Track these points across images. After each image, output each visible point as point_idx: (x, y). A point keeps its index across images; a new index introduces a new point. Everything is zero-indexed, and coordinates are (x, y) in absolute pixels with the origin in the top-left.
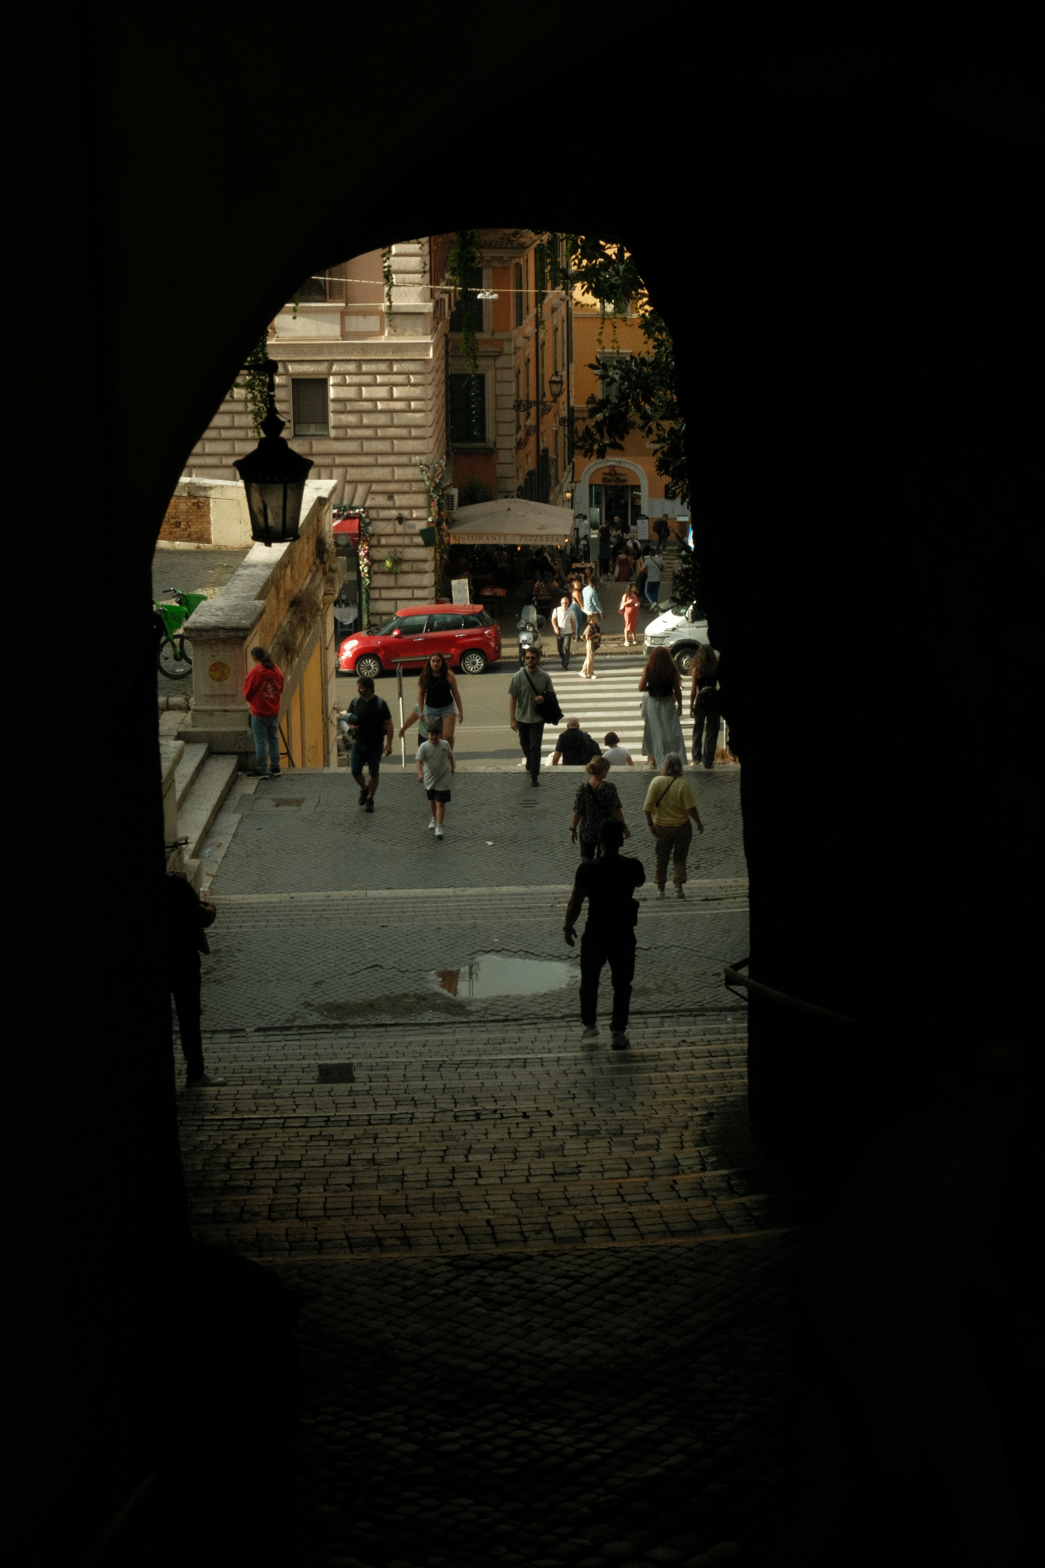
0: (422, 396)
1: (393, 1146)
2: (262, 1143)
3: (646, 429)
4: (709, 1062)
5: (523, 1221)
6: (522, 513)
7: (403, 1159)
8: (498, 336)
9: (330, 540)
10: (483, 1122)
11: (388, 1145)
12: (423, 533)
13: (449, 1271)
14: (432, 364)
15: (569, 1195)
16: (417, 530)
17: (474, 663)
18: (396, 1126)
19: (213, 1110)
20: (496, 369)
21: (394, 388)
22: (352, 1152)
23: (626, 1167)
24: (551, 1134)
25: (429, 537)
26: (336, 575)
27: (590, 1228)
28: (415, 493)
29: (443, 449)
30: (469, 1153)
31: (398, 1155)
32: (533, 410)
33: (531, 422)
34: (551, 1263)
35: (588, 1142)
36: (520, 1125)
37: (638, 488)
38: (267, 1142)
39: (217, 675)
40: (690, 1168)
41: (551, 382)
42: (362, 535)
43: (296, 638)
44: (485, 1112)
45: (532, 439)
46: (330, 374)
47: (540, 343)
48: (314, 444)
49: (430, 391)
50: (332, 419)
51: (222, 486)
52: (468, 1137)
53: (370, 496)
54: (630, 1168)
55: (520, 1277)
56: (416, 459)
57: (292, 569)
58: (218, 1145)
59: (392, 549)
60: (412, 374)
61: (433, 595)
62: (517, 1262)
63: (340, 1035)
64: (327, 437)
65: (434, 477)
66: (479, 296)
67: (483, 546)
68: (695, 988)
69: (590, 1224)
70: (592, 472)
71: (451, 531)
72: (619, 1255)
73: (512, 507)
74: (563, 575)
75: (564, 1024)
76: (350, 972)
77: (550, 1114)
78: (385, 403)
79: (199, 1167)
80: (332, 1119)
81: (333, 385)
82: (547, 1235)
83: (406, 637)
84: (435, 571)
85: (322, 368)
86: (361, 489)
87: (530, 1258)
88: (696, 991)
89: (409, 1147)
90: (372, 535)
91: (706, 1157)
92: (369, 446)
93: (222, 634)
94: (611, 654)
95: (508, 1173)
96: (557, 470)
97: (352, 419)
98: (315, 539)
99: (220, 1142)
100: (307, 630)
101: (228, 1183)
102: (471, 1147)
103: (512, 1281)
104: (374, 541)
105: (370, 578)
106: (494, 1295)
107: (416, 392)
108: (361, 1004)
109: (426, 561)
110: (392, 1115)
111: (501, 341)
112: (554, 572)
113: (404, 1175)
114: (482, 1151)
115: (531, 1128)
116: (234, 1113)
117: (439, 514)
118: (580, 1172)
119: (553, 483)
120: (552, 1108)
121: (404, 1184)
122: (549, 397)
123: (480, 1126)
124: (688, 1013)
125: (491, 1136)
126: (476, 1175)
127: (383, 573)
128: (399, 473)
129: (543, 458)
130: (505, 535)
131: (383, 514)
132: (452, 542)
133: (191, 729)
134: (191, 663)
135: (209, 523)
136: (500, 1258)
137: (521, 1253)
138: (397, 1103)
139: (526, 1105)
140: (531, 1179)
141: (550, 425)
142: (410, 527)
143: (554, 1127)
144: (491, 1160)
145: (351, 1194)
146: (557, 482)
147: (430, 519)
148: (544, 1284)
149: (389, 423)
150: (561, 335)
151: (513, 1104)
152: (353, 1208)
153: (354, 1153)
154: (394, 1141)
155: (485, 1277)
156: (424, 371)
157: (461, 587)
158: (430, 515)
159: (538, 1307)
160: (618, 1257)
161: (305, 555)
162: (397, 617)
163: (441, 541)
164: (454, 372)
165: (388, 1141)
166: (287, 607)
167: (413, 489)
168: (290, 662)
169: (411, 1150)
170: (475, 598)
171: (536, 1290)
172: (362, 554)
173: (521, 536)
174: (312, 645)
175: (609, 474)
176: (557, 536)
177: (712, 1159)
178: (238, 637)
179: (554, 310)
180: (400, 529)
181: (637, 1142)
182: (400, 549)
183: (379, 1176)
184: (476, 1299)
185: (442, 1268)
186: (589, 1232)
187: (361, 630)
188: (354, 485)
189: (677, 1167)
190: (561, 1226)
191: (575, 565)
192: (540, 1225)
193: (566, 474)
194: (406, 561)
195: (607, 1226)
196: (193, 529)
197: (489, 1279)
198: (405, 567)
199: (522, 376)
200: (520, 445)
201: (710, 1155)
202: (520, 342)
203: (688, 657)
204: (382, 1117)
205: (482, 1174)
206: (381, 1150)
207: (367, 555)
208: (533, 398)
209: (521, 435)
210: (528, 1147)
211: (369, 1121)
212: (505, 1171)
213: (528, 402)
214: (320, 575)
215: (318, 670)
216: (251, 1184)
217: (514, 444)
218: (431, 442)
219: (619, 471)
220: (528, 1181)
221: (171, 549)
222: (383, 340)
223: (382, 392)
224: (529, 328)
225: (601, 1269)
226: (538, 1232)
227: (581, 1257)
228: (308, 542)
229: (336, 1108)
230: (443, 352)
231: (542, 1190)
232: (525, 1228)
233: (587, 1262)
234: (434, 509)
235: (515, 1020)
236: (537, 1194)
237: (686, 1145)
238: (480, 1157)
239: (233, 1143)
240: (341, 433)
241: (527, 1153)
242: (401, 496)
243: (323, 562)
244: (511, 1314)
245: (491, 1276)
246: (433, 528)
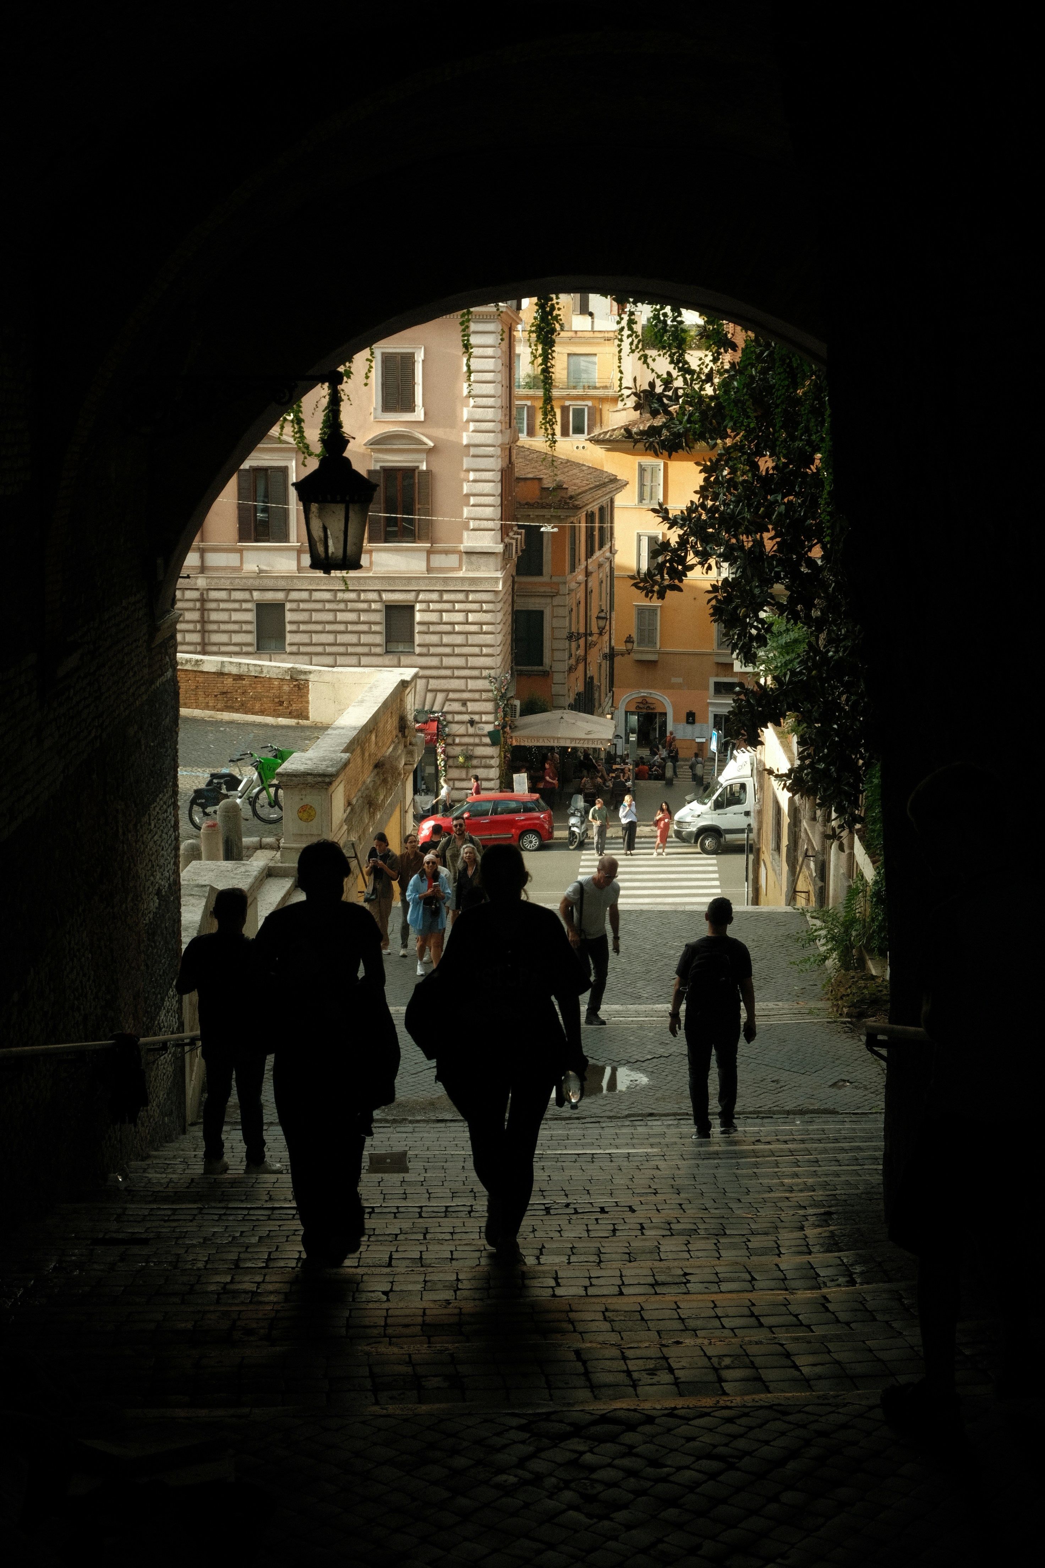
0: (493, 621)
1: (446, 1243)
2: (288, 1237)
3: (706, 566)
4: (795, 1161)
5: (629, 1353)
6: (573, 721)
7: (457, 1259)
8: (555, 579)
9: (410, 717)
10: (555, 1218)
11: (440, 1242)
12: (490, 734)
13: (523, 1442)
14: (501, 596)
15: (684, 1314)
16: (485, 732)
17: (531, 842)
18: (452, 1220)
19: (244, 1198)
20: (553, 606)
21: (470, 614)
22: (395, 1249)
23: (748, 1277)
24: (639, 1233)
25: (495, 738)
26: (415, 748)
27: (728, 1367)
28: (485, 700)
29: (508, 667)
30: (541, 1254)
31: (452, 1255)
32: (582, 642)
33: (581, 652)
34: (684, 1430)
35: (689, 1243)
36: (600, 1221)
37: (665, 714)
38: (294, 1234)
39: (305, 815)
40: (833, 1280)
41: (598, 618)
42: (440, 735)
43: (378, 794)
44: (556, 1207)
45: (581, 666)
46: (417, 601)
47: (589, 590)
48: (402, 658)
49: (499, 616)
50: (418, 639)
51: (320, 671)
52: (537, 1234)
53: (447, 703)
54: (753, 1279)
55: (637, 1455)
56: (485, 673)
57: (376, 737)
58: (234, 1238)
59: (464, 747)
60: (485, 602)
61: (498, 787)
62: (631, 1427)
63: (398, 1129)
64: (413, 653)
65: (501, 688)
66: (542, 529)
67: (539, 748)
68: (755, 1094)
69: (727, 1361)
70: (627, 700)
71: (513, 734)
72: (790, 1418)
73: (565, 716)
74: (605, 773)
75: (628, 1123)
76: (414, 1072)
77: (632, 1210)
78: (461, 626)
79: (200, 1265)
80: (376, 1210)
81: (419, 611)
82: (665, 1377)
83: (475, 820)
84: (500, 766)
85: (411, 596)
86: (440, 697)
87: (650, 1419)
88: (757, 1096)
89: (467, 1244)
90: (448, 735)
91: (852, 1265)
92: (447, 661)
93: (310, 779)
94: (645, 837)
95: (594, 1281)
96: (600, 696)
97: (434, 639)
98: (398, 716)
99: (238, 1235)
100: (389, 791)
101: (228, 1287)
102: (543, 1247)
103: (626, 1462)
104: (450, 741)
105: (445, 771)
106: (599, 1487)
107: (488, 617)
108: (422, 1102)
109: (492, 757)
110: (447, 1207)
111: (558, 584)
112: (598, 772)
113: (458, 1280)
114: (557, 1252)
115: (614, 1224)
116: (266, 1201)
117: (504, 719)
118: (688, 1282)
119: (597, 704)
120: (634, 1202)
121: (458, 1292)
122: (595, 630)
123: (553, 1223)
124: (755, 1116)
125: (565, 1234)
126: (552, 1283)
127: (457, 767)
128: (472, 684)
129: (589, 683)
130: (558, 738)
131: (458, 718)
132: (515, 743)
133: (280, 865)
134: (282, 810)
135: (308, 702)
136: (604, 1419)
137: (635, 1410)
138: (454, 1195)
139: (602, 1200)
140: (625, 1290)
141: (595, 657)
142: (479, 729)
143: (641, 1224)
144: (569, 1263)
145: (385, 1306)
146: (600, 705)
147: (497, 723)
148: (679, 1469)
149: (464, 643)
150: (606, 586)
151: (586, 1199)
152: (386, 1325)
153: (397, 1251)
154: (449, 1237)
155: (582, 1453)
156: (494, 600)
157: (521, 781)
158: (496, 719)
159: (672, 1513)
160: (789, 1423)
161: (389, 727)
162: (468, 803)
163: (506, 743)
164: (518, 609)
165: (443, 1236)
166: (371, 768)
167: (483, 697)
168: (372, 815)
169: (466, 1248)
170: (532, 790)
171: (665, 1479)
172: (439, 750)
173: (572, 739)
174: (392, 806)
175: (642, 703)
176: (601, 740)
177: (858, 1269)
178: (324, 782)
179: (600, 566)
180: (471, 730)
181: (750, 1245)
182: (471, 748)
183: (425, 1281)
184: (568, 1495)
185: (513, 1435)
186: (726, 1374)
187: (437, 813)
188: (434, 693)
189: (816, 1278)
190: (684, 1363)
191: (615, 767)
192: (653, 1361)
193: (607, 699)
194: (476, 757)
195: (753, 1366)
196: (294, 707)
197: (588, 1458)
198: (475, 762)
199: (574, 614)
200: (571, 669)
201: (856, 1263)
202: (573, 585)
203: (710, 839)
204: (436, 1209)
205: (560, 1280)
206: (430, 1248)
207: (444, 752)
208: (582, 630)
209: (573, 661)
210: (613, 1248)
211: (420, 1213)
212: (590, 1278)
213: (578, 634)
214: (401, 747)
215: (398, 830)
216: (258, 1288)
217: (567, 668)
218: (499, 659)
219: (649, 701)
220: (621, 1293)
221: (275, 724)
222: (461, 574)
223: (460, 617)
224: (581, 577)
225: (767, 1443)
226: (652, 1372)
227: (730, 1420)
228: (391, 717)
229: (384, 1199)
230: (510, 589)
231: (645, 1306)
232: (632, 1365)
233: (742, 1430)
234: (501, 714)
235: (578, 1118)
236: (639, 1312)
237: (814, 1250)
238: (557, 1259)
239: (253, 1235)
240: (424, 650)
241: (614, 1256)
242: (473, 703)
243: (404, 736)
244: (629, 1527)
245: (591, 1451)
246: (498, 731)
